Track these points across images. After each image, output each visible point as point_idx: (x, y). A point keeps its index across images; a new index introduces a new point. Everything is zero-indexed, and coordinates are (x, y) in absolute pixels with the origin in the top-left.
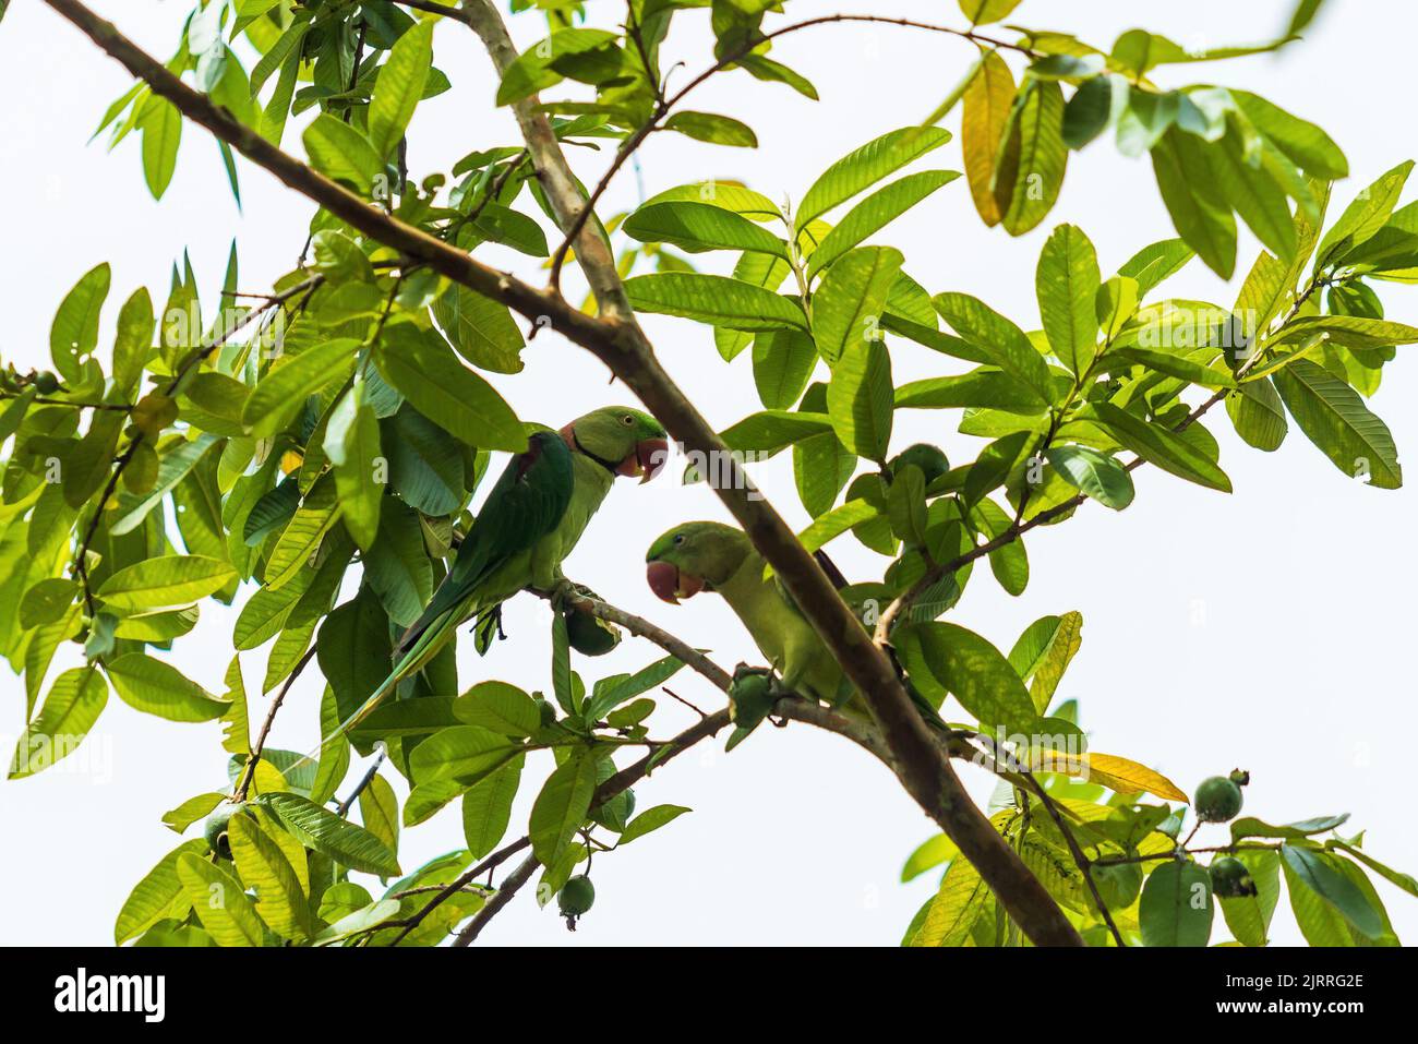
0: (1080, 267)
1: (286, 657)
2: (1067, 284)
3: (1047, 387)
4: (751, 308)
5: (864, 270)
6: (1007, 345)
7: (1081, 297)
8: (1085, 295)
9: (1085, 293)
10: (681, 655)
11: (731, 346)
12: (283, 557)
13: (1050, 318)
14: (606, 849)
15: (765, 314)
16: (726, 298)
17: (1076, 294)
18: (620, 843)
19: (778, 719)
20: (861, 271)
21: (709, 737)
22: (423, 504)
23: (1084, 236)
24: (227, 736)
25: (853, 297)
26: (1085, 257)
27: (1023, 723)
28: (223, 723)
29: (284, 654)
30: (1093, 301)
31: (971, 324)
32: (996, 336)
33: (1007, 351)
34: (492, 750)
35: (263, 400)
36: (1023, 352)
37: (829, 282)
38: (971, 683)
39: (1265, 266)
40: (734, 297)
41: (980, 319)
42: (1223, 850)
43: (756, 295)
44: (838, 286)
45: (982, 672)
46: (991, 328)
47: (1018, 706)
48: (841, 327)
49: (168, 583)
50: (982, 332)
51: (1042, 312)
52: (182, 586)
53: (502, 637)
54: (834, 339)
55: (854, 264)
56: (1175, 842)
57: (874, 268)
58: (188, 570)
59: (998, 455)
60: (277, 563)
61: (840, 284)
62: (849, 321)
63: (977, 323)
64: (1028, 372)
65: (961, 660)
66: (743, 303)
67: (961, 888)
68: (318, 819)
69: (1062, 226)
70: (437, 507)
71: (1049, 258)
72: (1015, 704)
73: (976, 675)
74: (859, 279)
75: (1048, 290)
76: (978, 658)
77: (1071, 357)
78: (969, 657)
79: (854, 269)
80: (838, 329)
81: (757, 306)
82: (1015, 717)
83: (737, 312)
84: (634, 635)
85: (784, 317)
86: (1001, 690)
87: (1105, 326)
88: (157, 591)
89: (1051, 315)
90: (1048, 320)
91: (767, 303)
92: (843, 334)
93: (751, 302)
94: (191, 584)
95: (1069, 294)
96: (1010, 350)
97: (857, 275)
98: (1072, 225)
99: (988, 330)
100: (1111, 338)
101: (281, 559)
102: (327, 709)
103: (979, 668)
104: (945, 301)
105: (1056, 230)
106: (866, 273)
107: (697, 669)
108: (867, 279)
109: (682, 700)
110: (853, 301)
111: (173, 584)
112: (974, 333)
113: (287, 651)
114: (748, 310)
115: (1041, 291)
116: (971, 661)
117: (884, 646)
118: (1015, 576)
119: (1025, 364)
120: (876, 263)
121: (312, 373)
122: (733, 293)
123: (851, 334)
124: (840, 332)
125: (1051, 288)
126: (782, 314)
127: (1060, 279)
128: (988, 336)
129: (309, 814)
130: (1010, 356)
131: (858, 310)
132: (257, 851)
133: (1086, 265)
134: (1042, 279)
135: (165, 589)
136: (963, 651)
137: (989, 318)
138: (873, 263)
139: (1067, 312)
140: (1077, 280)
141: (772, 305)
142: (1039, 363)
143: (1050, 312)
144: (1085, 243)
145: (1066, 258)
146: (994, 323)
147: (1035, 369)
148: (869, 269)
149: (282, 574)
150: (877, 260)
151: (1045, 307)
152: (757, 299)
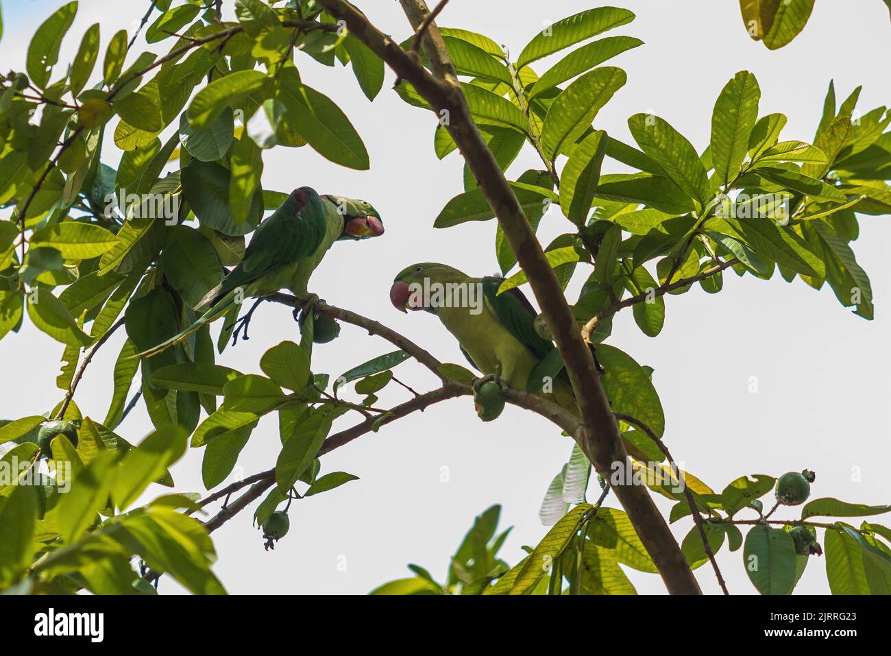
0: (748, 104)
1: (102, 327)
2: (737, 115)
4: (493, 111)
5: (599, 85)
6: (679, 157)
7: (743, 127)
8: (746, 126)
9: (746, 124)
10: (407, 349)
13: (716, 139)
14: (298, 497)
15: (501, 117)
16: (478, 102)
17: (740, 124)
18: (309, 494)
20: (596, 85)
21: (419, 411)
22: (222, 228)
23: (755, 82)
24: (62, 373)
25: (583, 106)
26: (753, 98)
27: (654, 422)
28: (64, 361)
29: (101, 325)
30: (749, 132)
31: (656, 139)
32: (672, 149)
33: (678, 162)
34: (271, 396)
35: (200, 102)
36: (691, 162)
38: (620, 391)
39: (824, 145)
40: (483, 102)
41: (663, 136)
42: (795, 523)
43: (499, 102)
44: (575, 96)
45: (628, 384)
46: (670, 143)
47: (651, 410)
48: (564, 129)
49: (75, 241)
50: (662, 146)
51: (712, 134)
52: (83, 245)
53: (245, 338)
54: (555, 138)
55: (594, 79)
56: (760, 513)
57: (607, 83)
58: (88, 234)
59: (664, 231)
61: (577, 94)
62: (571, 124)
63: (661, 138)
64: (690, 178)
65: (615, 374)
66: (489, 107)
68: (113, 441)
69: (742, 72)
70: (233, 231)
71: (727, 95)
72: (649, 408)
73: (625, 386)
74: (593, 92)
75: (721, 118)
76: (627, 374)
77: (725, 170)
78: (621, 372)
79: (591, 83)
80: (562, 130)
81: (497, 111)
82: (649, 417)
83: (483, 113)
84: (371, 334)
85: (513, 122)
87: (753, 151)
88: (66, 245)
90: (716, 141)
91: (505, 109)
92: (563, 135)
93: (495, 108)
94: (89, 245)
95: (736, 123)
96: (680, 160)
97: (592, 88)
98: (750, 73)
99: (667, 145)
100: (755, 160)
102: (118, 371)
103: (627, 380)
104: (640, 119)
105: (737, 75)
106: (600, 88)
107: (420, 360)
108: (599, 92)
109: (400, 383)
110: (582, 108)
111: (78, 242)
112: (656, 146)
113: (104, 323)
114: (490, 112)
115: (716, 119)
116: (623, 374)
117: (589, 344)
118: (653, 323)
119: (689, 172)
122: (483, 98)
123: (569, 135)
124: (562, 132)
125: (724, 117)
126: (512, 118)
127: (733, 110)
128: (666, 149)
129: (108, 438)
130: (679, 165)
131: (582, 117)
132: (96, 446)
133: (751, 104)
134: (719, 108)
135: (71, 245)
136: (617, 368)
137: (670, 136)
138: (607, 80)
139: (732, 136)
140: (743, 114)
141: (508, 112)
142: (700, 171)
143: (719, 134)
144: (755, 87)
145: (740, 97)
146: (673, 139)
147: (696, 176)
148: (603, 85)
149: (109, 265)
150: (610, 79)
151: (716, 130)
152: (499, 105)
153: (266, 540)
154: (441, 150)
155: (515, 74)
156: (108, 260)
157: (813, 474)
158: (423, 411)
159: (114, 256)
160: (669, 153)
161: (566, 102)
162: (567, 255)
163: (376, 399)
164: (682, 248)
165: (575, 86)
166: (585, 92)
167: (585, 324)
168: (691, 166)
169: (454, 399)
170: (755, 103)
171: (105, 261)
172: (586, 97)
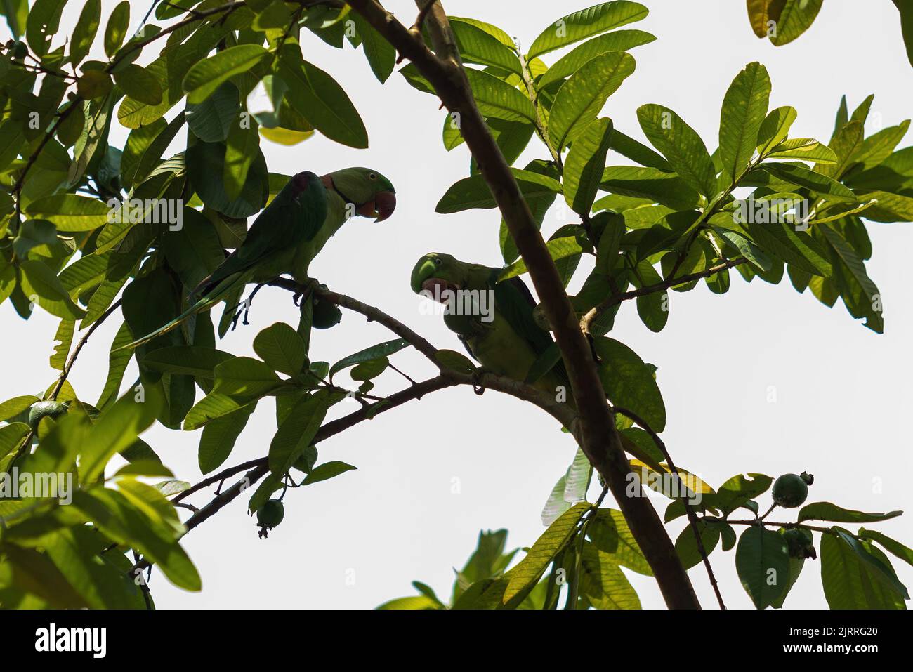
0: (758, 97)
1: (99, 306)
2: (746, 108)
3: (710, 185)
4: (500, 99)
5: (607, 71)
6: (687, 150)
7: (752, 120)
8: (756, 119)
9: (755, 118)
10: (408, 337)
11: (453, 139)
12: (111, 230)
13: (725, 132)
14: (294, 485)
15: (508, 106)
16: (485, 88)
17: (750, 117)
18: (305, 482)
19: (479, 387)
20: (604, 71)
21: (415, 399)
22: (225, 210)
23: (766, 74)
24: (56, 352)
25: (591, 93)
26: (763, 91)
27: (655, 416)
28: (57, 341)
29: (98, 304)
30: (759, 126)
32: (681, 142)
33: (686, 155)
34: (266, 380)
35: (198, 75)
36: (698, 156)
37: (577, 78)
38: (620, 384)
40: (491, 89)
42: (790, 526)
43: (506, 89)
44: (583, 81)
45: (630, 376)
46: (678, 135)
48: (571, 117)
49: (71, 213)
51: (721, 126)
52: (80, 218)
53: (246, 323)
54: (562, 127)
55: (602, 64)
56: (756, 513)
57: (615, 69)
58: (85, 207)
59: (668, 227)
60: (106, 233)
61: (586, 80)
62: (578, 112)
64: (697, 172)
65: (615, 366)
66: (496, 94)
67: (542, 554)
69: (753, 63)
70: (236, 213)
71: (738, 86)
73: (626, 379)
74: (601, 78)
75: (731, 111)
77: (733, 164)
78: (622, 365)
79: (600, 69)
80: (569, 119)
81: (504, 99)
82: (649, 411)
83: (490, 100)
84: (370, 320)
85: (520, 111)
86: (642, 391)
87: (762, 147)
89: (727, 129)
91: (512, 98)
92: (569, 124)
93: (502, 97)
94: (86, 217)
95: (746, 116)
96: (688, 153)
97: (600, 74)
98: (761, 64)
100: (763, 156)
101: (109, 232)
103: (628, 373)
104: (649, 110)
105: (748, 66)
106: (607, 74)
107: (419, 348)
108: (607, 78)
109: (398, 371)
110: (590, 95)
111: (74, 215)
113: (100, 302)
114: (498, 100)
115: (725, 111)
116: (623, 368)
117: (587, 334)
119: (697, 165)
120: (617, 68)
121: (233, 64)
122: (492, 85)
123: (576, 125)
124: (569, 121)
125: (734, 109)
126: (520, 107)
127: (742, 103)
128: (674, 142)
130: (687, 158)
131: (590, 104)
133: (761, 97)
134: (729, 100)
135: (67, 217)
136: (618, 361)
137: (679, 128)
138: (616, 66)
139: (740, 129)
140: (753, 107)
141: (516, 100)
142: (708, 166)
143: (727, 127)
144: (766, 80)
145: (750, 89)
146: (682, 131)
147: (704, 170)
148: (611, 70)
149: (107, 243)
150: (619, 64)
151: (724, 122)
152: (507, 93)
153: (260, 528)
154: (450, 141)
155: (526, 65)
156: (106, 239)
157: (811, 476)
158: (419, 400)
159: (112, 234)
160: (677, 146)
161: (573, 88)
162: (569, 245)
163: (372, 386)
164: (687, 242)
165: (583, 72)
166: (593, 78)
167: (585, 315)
168: (699, 160)
169: (451, 387)
170: (766, 96)
171: (103, 239)
172: (593, 83)
